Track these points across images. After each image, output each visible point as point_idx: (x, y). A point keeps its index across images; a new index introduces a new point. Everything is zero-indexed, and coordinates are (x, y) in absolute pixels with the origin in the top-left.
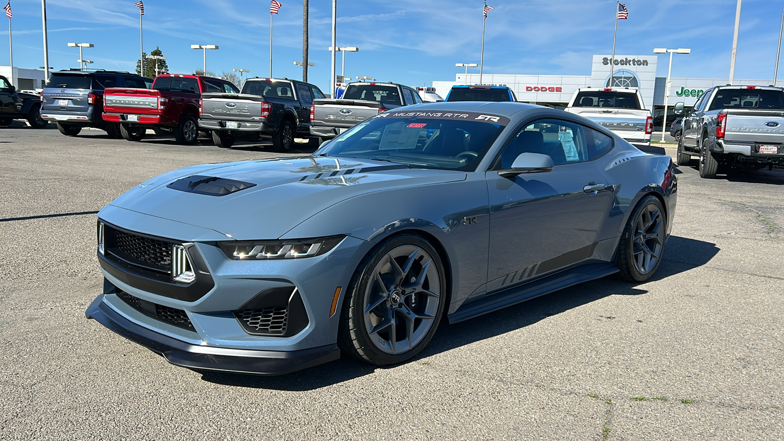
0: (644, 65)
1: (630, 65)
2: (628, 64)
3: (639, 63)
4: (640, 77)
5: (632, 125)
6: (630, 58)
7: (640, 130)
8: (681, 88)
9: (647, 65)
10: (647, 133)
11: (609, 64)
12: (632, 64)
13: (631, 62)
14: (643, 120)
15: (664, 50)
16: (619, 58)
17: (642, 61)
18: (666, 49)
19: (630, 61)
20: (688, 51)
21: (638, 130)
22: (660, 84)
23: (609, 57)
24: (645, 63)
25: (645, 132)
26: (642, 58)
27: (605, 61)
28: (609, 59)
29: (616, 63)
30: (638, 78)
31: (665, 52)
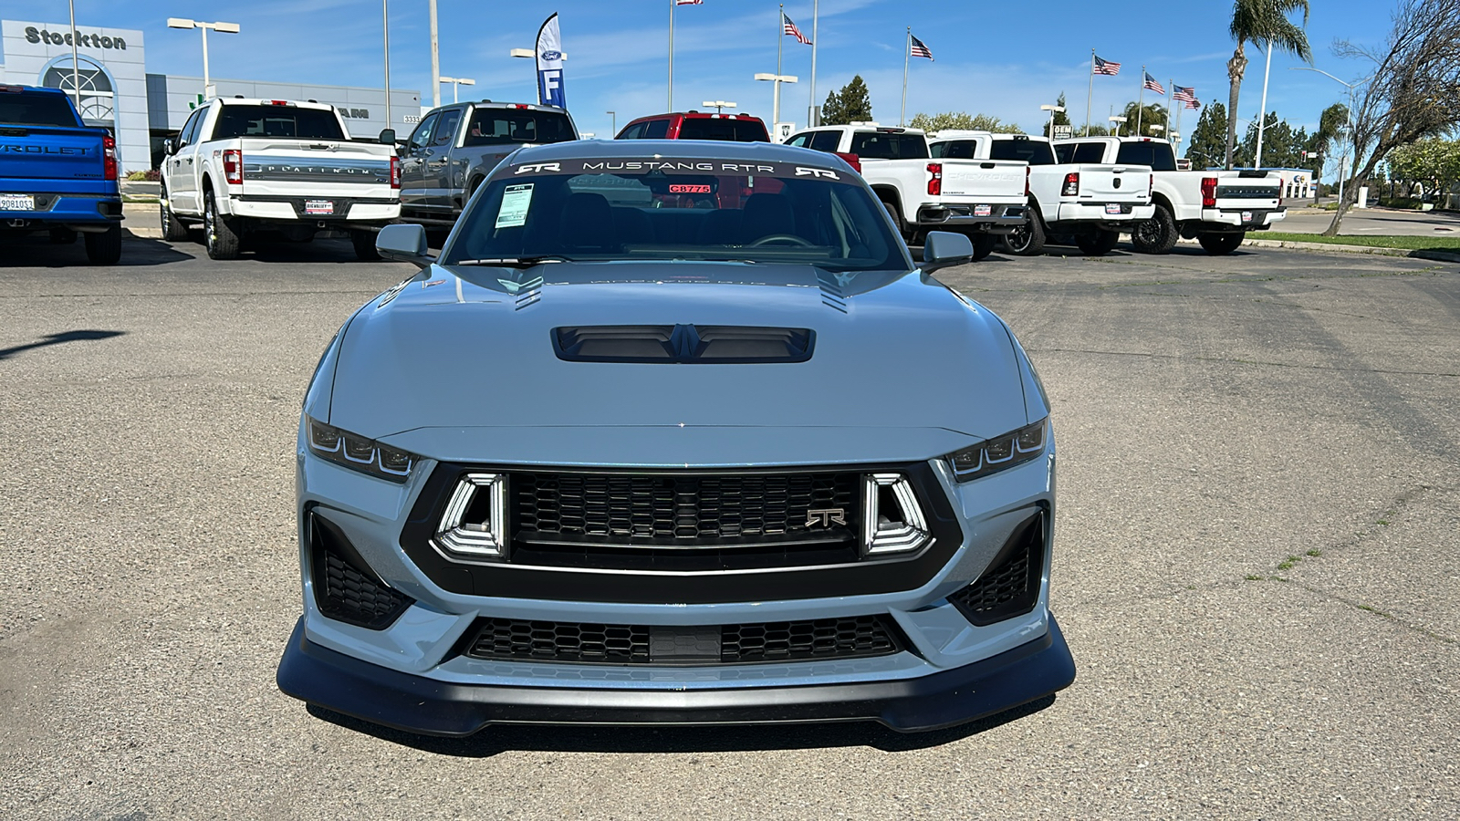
0: (117, 48)
1: (88, 45)
2: (83, 44)
3: (107, 43)
4: (113, 72)
5: (367, 172)
6: (86, 31)
7: (382, 181)
8: (197, 97)
9: (124, 48)
10: (394, 186)
11: (42, 41)
12: (92, 45)
13: (90, 41)
14: (384, 162)
15: (189, 23)
16: (63, 30)
17: (112, 40)
18: (192, 22)
19: (88, 38)
20: (236, 28)
21: (378, 182)
22: (156, 88)
23: (40, 27)
24: (120, 43)
25: (390, 186)
26: (112, 33)
27: (32, 35)
28: (40, 31)
29: (58, 40)
30: (111, 76)
31: (193, 26)
